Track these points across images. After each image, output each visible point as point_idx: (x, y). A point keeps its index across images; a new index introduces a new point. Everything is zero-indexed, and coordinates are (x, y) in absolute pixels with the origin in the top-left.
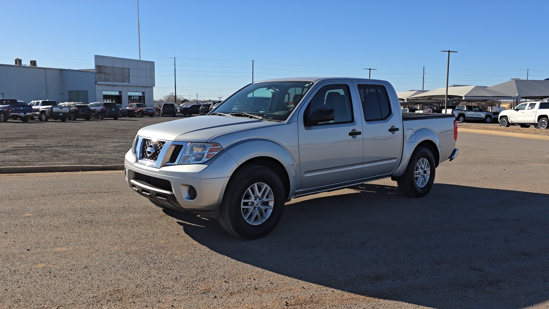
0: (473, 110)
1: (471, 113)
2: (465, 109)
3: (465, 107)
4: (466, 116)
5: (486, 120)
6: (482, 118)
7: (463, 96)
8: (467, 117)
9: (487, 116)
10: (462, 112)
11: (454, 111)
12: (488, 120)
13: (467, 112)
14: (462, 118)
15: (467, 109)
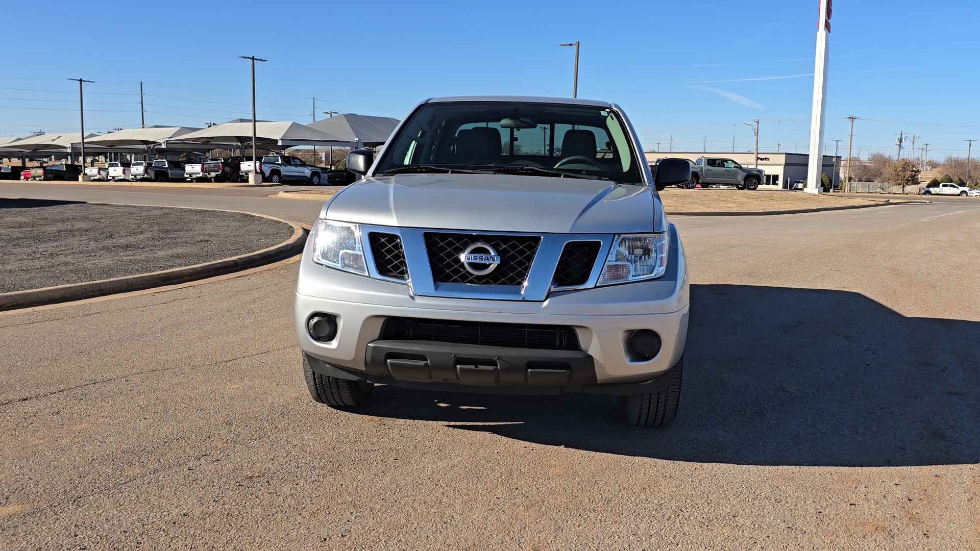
0: (293, 163)
1: (289, 168)
2: (280, 162)
3: (279, 157)
4: (283, 173)
5: (312, 180)
6: (306, 177)
7: (278, 139)
8: (284, 176)
9: (314, 174)
10: (276, 167)
11: (262, 166)
12: (315, 179)
13: (283, 166)
14: (275, 177)
15: (283, 162)
